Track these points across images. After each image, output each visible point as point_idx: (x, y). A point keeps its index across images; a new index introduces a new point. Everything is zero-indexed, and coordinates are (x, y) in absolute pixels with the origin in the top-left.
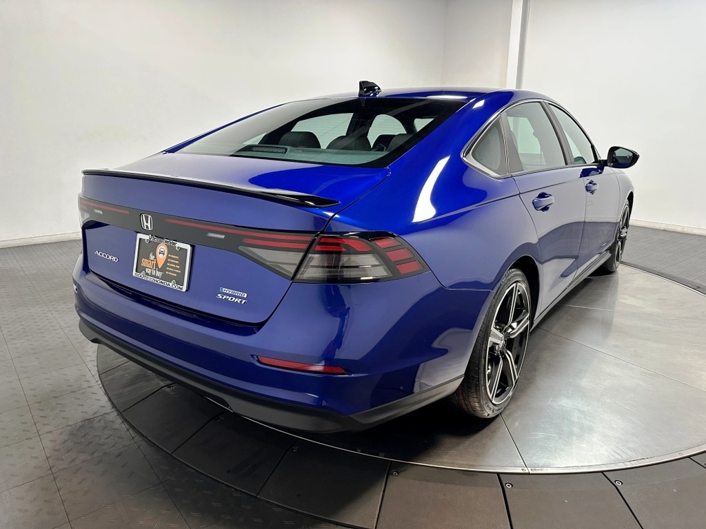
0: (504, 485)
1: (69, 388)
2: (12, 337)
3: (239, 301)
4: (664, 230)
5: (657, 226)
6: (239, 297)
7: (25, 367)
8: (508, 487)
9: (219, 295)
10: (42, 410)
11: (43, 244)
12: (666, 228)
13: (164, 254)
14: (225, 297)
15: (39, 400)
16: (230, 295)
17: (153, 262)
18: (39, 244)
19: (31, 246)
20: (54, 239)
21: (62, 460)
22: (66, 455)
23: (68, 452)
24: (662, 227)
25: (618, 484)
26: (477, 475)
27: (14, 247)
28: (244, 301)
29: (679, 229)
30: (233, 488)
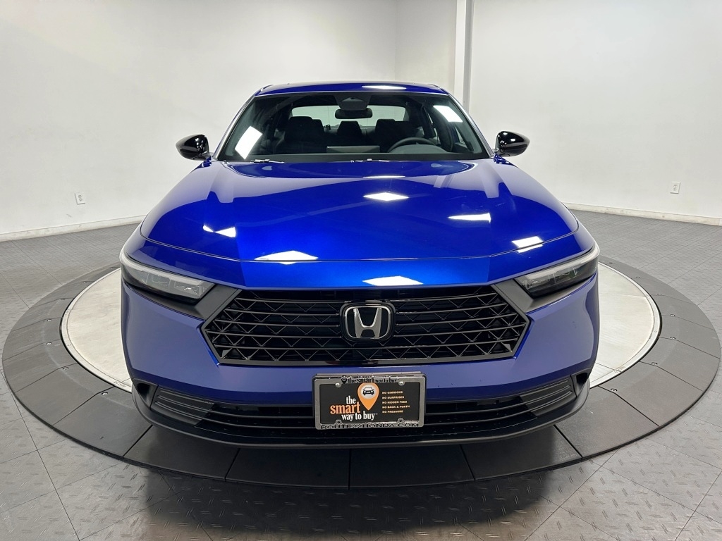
4: (605, 213)
24: (604, 210)
29: (619, 212)
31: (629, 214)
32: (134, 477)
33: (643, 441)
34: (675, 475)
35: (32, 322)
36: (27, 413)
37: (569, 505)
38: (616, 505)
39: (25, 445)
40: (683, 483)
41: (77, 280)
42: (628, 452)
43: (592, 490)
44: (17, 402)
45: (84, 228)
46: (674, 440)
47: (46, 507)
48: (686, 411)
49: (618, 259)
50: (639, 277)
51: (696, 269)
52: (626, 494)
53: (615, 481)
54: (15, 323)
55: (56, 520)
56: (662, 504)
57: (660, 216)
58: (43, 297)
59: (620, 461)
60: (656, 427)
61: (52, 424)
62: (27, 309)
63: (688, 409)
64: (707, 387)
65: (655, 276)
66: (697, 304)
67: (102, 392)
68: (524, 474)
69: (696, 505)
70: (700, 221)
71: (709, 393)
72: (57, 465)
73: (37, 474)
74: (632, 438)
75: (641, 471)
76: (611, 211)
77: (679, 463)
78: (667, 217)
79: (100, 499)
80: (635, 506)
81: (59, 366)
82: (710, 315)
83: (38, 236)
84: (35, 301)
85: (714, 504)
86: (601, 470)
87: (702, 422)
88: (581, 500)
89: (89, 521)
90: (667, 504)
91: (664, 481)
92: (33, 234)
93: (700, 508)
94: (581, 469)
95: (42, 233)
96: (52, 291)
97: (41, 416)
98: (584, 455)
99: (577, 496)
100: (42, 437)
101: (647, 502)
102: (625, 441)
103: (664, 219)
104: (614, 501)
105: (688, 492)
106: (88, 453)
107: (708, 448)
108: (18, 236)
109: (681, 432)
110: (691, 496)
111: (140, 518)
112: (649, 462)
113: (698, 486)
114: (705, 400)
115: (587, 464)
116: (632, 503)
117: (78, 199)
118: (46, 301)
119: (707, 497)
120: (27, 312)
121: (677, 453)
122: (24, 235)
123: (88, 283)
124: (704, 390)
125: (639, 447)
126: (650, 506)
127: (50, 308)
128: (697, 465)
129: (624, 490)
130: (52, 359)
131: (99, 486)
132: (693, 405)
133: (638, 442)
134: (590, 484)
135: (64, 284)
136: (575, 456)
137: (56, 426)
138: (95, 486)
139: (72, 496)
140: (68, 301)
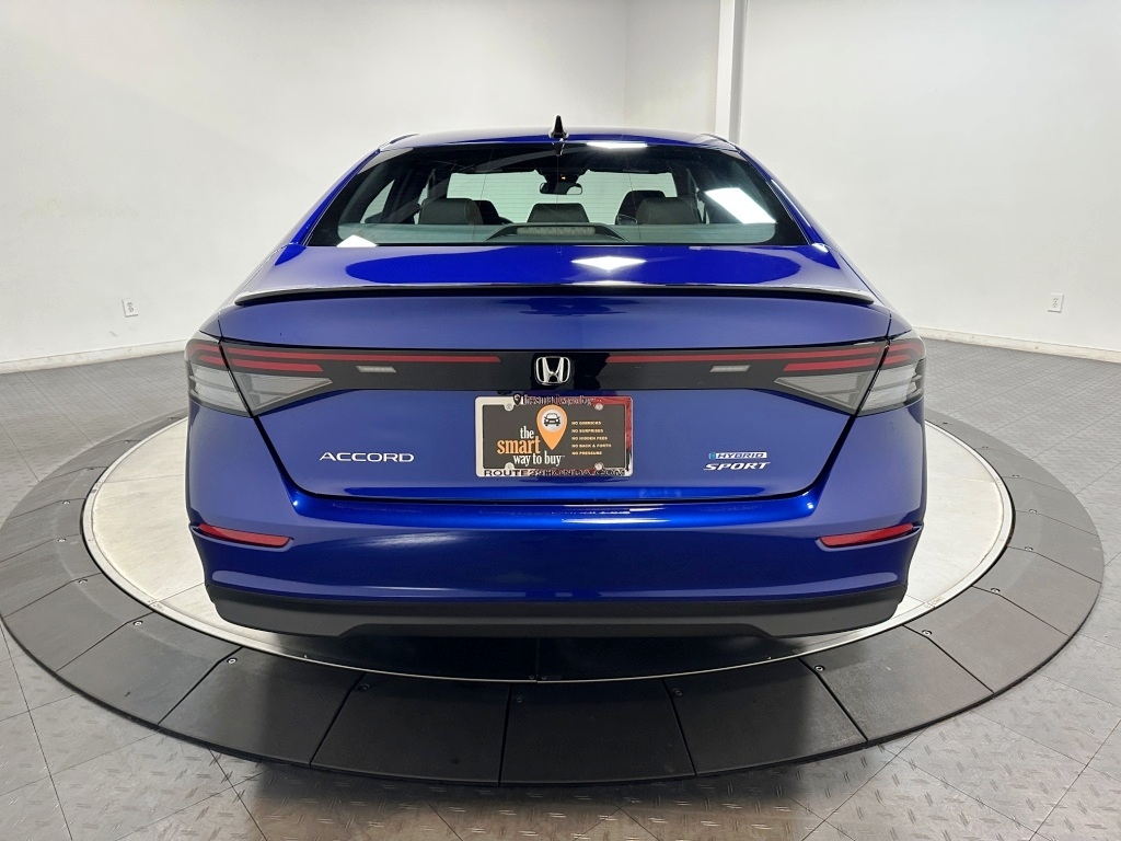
3: (752, 467)
4: (947, 341)
6: (752, 461)
9: (709, 466)
13: (558, 423)
14: (722, 466)
16: (732, 462)
17: (530, 443)
24: (944, 336)
28: (763, 465)
29: (967, 339)
31: (982, 342)
32: (171, 759)
33: (967, 716)
34: (1010, 773)
35: (40, 504)
36: (20, 651)
37: (839, 818)
38: (913, 819)
39: (10, 703)
40: (1021, 787)
41: (116, 437)
42: (941, 734)
43: (878, 793)
44: (6, 633)
45: (136, 353)
46: (1015, 715)
47: (34, 803)
48: (1039, 668)
49: (958, 416)
50: (986, 447)
51: (1079, 435)
52: (930, 802)
53: (916, 781)
54: (15, 505)
55: (46, 824)
56: (985, 820)
57: (1031, 347)
58: (61, 464)
59: (927, 748)
60: (989, 693)
61: (54, 669)
62: (35, 483)
63: (1044, 664)
64: (1075, 629)
65: (1014, 446)
66: (1074, 492)
67: (134, 621)
68: (773, 766)
69: (1038, 822)
70: (1095, 356)
71: (1079, 639)
72: (56, 736)
73: (24, 749)
74: (949, 711)
75: (959, 765)
76: (955, 338)
77: (1019, 753)
78: (1041, 349)
79: (116, 792)
80: (943, 823)
81: (73, 576)
82: (1094, 511)
83: (64, 365)
84: (50, 470)
85: (1067, 822)
86: (895, 762)
87: (1063, 687)
88: (859, 811)
89: (95, 827)
90: (993, 821)
91: (993, 783)
92: (57, 362)
93: (1044, 827)
94: (864, 761)
95: (70, 361)
96: (76, 455)
97: (38, 657)
98: (871, 736)
99: (853, 804)
100: (39, 690)
101: (962, 817)
102: (937, 716)
103: (1037, 351)
104: (911, 813)
105: (1028, 802)
106: (106, 717)
107: (1069, 729)
108: (34, 365)
109: (1027, 703)
110: (1033, 808)
111: (174, 825)
112: (973, 750)
113: (1045, 791)
114: (1071, 649)
115: (875, 752)
116: (939, 817)
117: (127, 308)
118: (65, 472)
119: (1058, 810)
120: (35, 487)
121: (1018, 736)
122: (42, 364)
123: (131, 443)
124: (1070, 634)
125: (958, 725)
126: (965, 823)
127: (71, 482)
128: (1047, 756)
129: (928, 797)
130: (65, 566)
131: (117, 771)
132: (1051, 658)
133: (959, 718)
134: (875, 785)
135: (96, 443)
136: (856, 738)
137: (60, 673)
138: (110, 771)
139: (74, 786)
140: (98, 471)
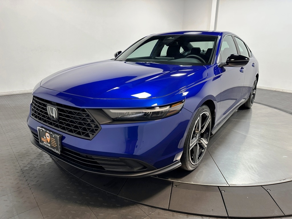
0: (221, 191)
1: (33, 152)
2: (7, 131)
5: (272, 89)
7: (14, 143)
8: (223, 192)
10: (22, 161)
11: (17, 94)
12: (276, 90)
15: (21, 157)
18: (15, 95)
19: (12, 95)
20: (21, 92)
21: (33, 181)
22: (35, 179)
23: (35, 178)
24: (274, 90)
25: (269, 191)
26: (209, 187)
27: (4, 96)
29: (281, 91)
30: (107, 192)
